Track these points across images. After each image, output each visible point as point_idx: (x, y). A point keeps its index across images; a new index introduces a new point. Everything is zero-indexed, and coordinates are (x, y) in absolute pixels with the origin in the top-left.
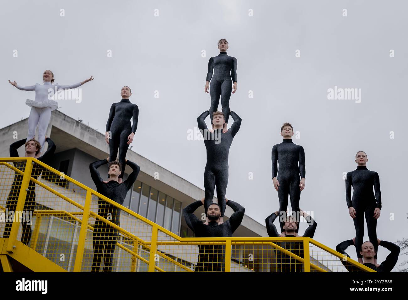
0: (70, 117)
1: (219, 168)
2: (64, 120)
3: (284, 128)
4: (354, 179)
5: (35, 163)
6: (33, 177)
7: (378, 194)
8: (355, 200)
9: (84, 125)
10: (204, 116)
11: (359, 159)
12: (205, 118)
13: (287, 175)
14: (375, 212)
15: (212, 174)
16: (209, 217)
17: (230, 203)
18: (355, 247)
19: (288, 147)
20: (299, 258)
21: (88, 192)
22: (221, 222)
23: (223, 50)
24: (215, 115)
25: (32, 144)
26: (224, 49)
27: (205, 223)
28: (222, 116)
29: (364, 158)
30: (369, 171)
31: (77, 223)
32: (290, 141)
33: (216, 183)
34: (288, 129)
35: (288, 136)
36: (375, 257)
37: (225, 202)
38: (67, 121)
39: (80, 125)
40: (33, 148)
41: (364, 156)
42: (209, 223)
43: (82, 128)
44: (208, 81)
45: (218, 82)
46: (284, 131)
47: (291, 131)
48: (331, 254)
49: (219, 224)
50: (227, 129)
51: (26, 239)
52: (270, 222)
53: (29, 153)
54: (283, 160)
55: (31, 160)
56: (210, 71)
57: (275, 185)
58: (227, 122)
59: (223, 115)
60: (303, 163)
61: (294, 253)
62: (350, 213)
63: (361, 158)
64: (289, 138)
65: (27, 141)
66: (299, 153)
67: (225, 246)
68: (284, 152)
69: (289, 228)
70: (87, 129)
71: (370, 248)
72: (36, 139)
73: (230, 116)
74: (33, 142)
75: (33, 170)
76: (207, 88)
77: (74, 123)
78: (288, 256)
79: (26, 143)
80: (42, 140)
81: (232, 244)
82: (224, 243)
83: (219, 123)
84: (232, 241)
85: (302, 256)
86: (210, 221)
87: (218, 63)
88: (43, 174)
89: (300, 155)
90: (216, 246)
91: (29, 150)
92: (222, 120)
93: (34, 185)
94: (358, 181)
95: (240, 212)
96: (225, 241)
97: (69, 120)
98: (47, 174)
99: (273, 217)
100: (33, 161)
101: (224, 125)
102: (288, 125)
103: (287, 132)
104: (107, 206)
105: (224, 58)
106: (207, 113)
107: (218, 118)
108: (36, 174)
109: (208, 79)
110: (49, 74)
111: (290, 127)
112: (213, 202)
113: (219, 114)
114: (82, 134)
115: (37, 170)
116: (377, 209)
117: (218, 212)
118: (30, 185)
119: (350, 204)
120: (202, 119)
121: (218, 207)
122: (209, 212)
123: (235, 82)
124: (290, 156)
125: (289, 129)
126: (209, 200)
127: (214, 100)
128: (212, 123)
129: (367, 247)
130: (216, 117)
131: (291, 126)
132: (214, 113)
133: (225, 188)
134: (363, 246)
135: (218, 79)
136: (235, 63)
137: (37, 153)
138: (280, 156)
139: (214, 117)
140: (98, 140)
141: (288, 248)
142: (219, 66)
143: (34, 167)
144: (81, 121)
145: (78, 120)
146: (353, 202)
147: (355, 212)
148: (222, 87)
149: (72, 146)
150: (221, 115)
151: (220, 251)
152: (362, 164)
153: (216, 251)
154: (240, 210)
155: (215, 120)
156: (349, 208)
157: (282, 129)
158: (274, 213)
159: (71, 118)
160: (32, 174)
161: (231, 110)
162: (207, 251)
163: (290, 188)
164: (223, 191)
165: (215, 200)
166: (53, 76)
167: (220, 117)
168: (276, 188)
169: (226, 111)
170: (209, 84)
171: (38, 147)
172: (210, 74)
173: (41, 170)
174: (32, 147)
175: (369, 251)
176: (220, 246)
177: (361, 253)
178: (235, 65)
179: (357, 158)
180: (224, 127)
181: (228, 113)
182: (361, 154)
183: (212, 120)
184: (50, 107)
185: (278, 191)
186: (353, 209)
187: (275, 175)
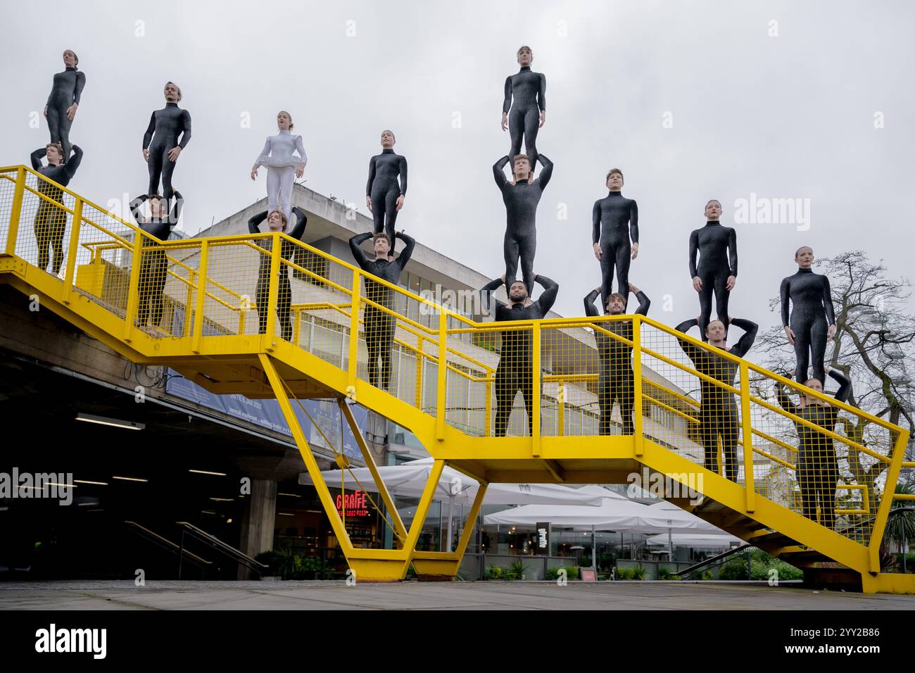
0: (318, 194)
1: (523, 233)
2: (312, 198)
3: (611, 176)
4: (701, 240)
5: (285, 240)
6: (283, 257)
7: (734, 258)
8: (701, 268)
9: (339, 204)
10: (502, 163)
11: (711, 210)
12: (503, 166)
13: (613, 239)
14: (728, 282)
15: (515, 242)
16: (513, 299)
17: (538, 279)
18: (699, 328)
19: (616, 201)
20: (627, 341)
21: (354, 272)
22: (527, 304)
23: (525, 64)
24: (516, 159)
25: (276, 217)
26: (526, 61)
27: (507, 307)
28: (527, 161)
29: (717, 210)
30: (723, 227)
31: (345, 330)
32: (619, 194)
33: (520, 254)
34: (616, 178)
35: (615, 188)
36: (725, 339)
37: (532, 278)
38: (316, 200)
39: (333, 203)
40: (278, 222)
41: (717, 207)
42: (513, 306)
43: (336, 208)
44: (505, 113)
45: (520, 112)
46: (611, 180)
47: (621, 180)
48: (668, 334)
49: (526, 306)
50: (534, 179)
51: (286, 334)
52: (590, 303)
53: (273, 229)
54: (608, 219)
55: (277, 236)
56: (508, 97)
57: (596, 253)
58: (533, 169)
59: (528, 159)
60: (635, 223)
61: (620, 335)
62: (694, 286)
63: (713, 209)
64: (617, 191)
65: (269, 213)
66: (630, 209)
67: (531, 331)
68: (610, 208)
69: (615, 310)
70: (344, 210)
71: (720, 328)
72: (280, 209)
73: (538, 162)
74: (277, 214)
75: (283, 249)
76: (504, 121)
77: (325, 201)
78: (613, 340)
79: (268, 215)
80: (287, 211)
81: (541, 329)
82: (531, 327)
83: (523, 172)
84: (541, 324)
85: (631, 339)
86: (514, 303)
87: (518, 84)
88: (296, 252)
89: (632, 212)
90: (521, 332)
91: (273, 225)
92: (527, 167)
93: (286, 267)
94: (708, 242)
95: (553, 290)
96: (532, 325)
97: (319, 198)
98: (301, 252)
99: (594, 295)
100: (281, 237)
101: (529, 173)
102: (617, 171)
103: (615, 181)
104: (381, 289)
105: (527, 75)
106: (507, 159)
107: (521, 164)
108: (287, 253)
109: (505, 110)
110: (285, 118)
111: (618, 174)
112: (517, 280)
113: (523, 157)
114: (338, 217)
115: (288, 248)
116: (731, 277)
117: (524, 291)
118: (282, 267)
119: (694, 273)
120: (499, 167)
121: (523, 285)
122: (512, 292)
123: (543, 111)
124: (618, 214)
125: (618, 177)
126: (511, 277)
127: (516, 139)
128: (513, 173)
129: (715, 328)
130: (519, 163)
131: (620, 173)
132: (516, 157)
133: (532, 260)
134: (710, 326)
135: (520, 108)
136: (542, 82)
137: (284, 229)
138: (604, 214)
139: (516, 162)
140: (359, 223)
141: (612, 329)
142: (520, 88)
143: (283, 244)
144: (334, 198)
145: (329, 198)
146: (698, 271)
147: (701, 283)
148: (525, 120)
149: (326, 234)
150: (525, 159)
151: (526, 337)
152: (714, 217)
153: (521, 338)
154: (552, 287)
155: (517, 167)
156: (692, 278)
157: (608, 178)
158: (594, 291)
159: (321, 195)
160: (283, 254)
161: (539, 152)
162: (509, 338)
163: (617, 256)
164: (530, 264)
165: (519, 276)
166: (290, 120)
167: (524, 163)
168: (598, 257)
169: (531, 154)
170: (508, 117)
171: (284, 220)
172: (508, 101)
173: (292, 248)
174: (276, 220)
175: (718, 332)
176: (526, 332)
177: (706, 335)
178: (542, 85)
179: (707, 210)
180: (529, 177)
181: (534, 157)
182: (714, 204)
183: (513, 166)
184: (292, 166)
185: (600, 260)
186: (698, 279)
187: (596, 239)
